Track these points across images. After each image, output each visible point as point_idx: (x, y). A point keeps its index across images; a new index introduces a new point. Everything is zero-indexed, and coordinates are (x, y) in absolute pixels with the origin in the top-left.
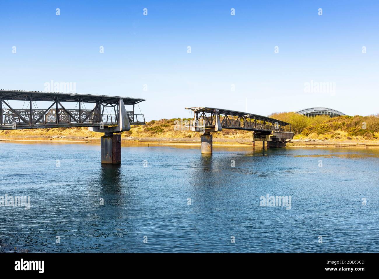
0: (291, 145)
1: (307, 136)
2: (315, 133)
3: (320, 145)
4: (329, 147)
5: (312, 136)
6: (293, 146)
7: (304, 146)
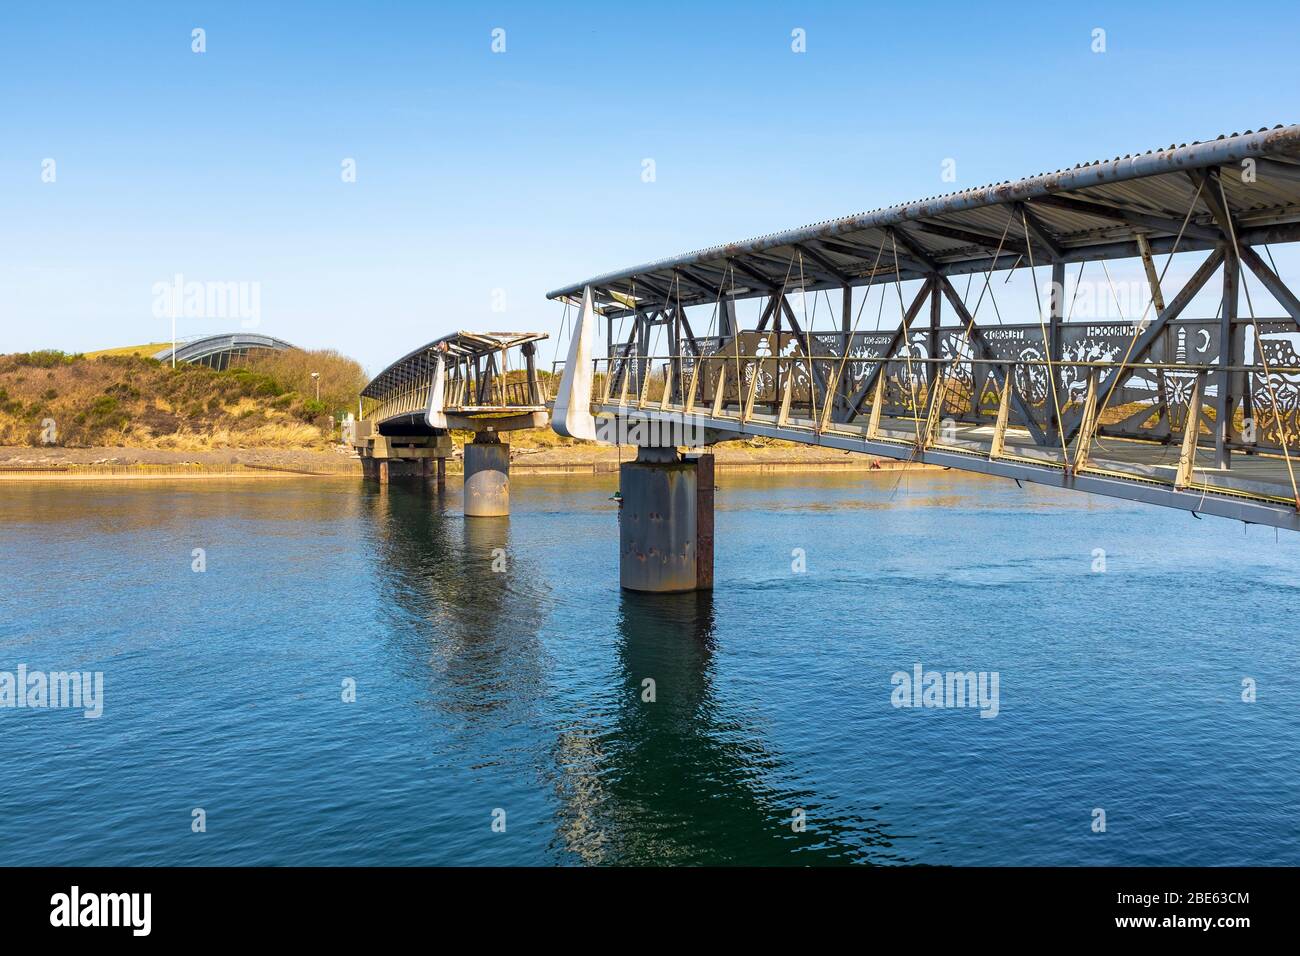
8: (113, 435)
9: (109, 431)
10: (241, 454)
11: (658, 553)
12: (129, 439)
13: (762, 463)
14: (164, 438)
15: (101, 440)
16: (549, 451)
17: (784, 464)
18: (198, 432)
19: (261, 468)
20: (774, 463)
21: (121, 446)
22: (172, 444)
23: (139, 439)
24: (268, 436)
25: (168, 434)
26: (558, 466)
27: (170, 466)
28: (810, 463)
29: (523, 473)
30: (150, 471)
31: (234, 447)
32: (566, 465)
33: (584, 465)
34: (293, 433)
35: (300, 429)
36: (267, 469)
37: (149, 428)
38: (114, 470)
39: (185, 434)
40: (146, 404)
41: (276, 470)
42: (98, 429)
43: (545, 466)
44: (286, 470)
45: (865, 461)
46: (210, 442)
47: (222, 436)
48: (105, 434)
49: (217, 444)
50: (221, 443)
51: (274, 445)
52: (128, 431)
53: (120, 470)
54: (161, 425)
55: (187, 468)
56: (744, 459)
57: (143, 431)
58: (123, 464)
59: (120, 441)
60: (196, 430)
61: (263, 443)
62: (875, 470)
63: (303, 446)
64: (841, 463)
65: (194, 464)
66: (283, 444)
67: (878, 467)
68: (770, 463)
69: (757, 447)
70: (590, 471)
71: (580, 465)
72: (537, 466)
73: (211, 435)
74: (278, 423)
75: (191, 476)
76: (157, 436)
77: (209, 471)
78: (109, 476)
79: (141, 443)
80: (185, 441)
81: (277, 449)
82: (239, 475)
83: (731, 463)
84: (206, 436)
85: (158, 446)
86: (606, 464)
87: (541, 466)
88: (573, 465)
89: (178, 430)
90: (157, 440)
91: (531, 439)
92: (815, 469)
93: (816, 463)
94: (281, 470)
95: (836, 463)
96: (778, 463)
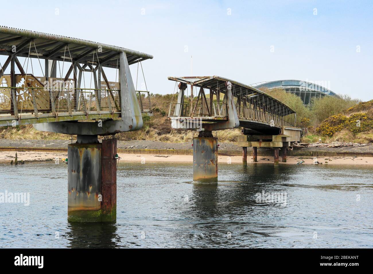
1: (331, 136)
2: (347, 132)
5: (342, 137)
22: (167, 139)
23: (152, 136)
37: (157, 131)
52: (148, 132)
54: (163, 129)
57: (154, 132)
76: (160, 135)
79: (153, 138)
85: (160, 140)
89: (171, 132)
90: (160, 137)
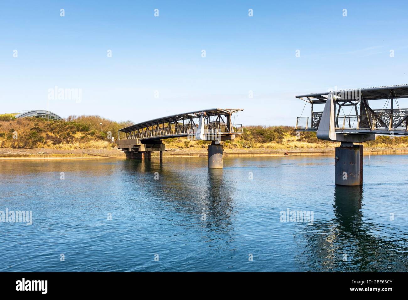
0: (154, 156)
3: (185, 154)
4: (194, 156)
6: (157, 157)
7: (168, 156)
8: (40, 144)
9: (39, 143)
10: (85, 151)
11: (352, 174)
12: (46, 145)
13: (251, 153)
14: (57, 145)
15: (36, 146)
16: (182, 149)
17: (258, 153)
18: (68, 143)
19: (93, 155)
20: (255, 153)
21: (43, 148)
23: (49, 146)
24: (92, 144)
25: (58, 144)
26: (188, 154)
27: (63, 154)
28: (266, 153)
29: (177, 157)
30: (57, 156)
31: (81, 148)
32: (190, 154)
33: (196, 154)
34: (100, 143)
35: (102, 142)
36: (95, 155)
37: (52, 142)
38: (44, 156)
39: (64, 144)
40: (46, 134)
41: (98, 156)
42: (35, 143)
43: (184, 154)
44: (102, 156)
45: (283, 152)
46: (73, 146)
47: (77, 144)
48: (38, 144)
49: (76, 147)
50: (77, 147)
51: (94, 148)
52: (45, 143)
53: (47, 156)
54: (56, 141)
55: (69, 155)
56: (245, 152)
57: (50, 143)
58: (46, 154)
59: (43, 147)
60: (68, 142)
61: (91, 147)
62: (286, 155)
63: (104, 148)
64: (275, 153)
65: (70, 154)
66: (97, 147)
67: (287, 154)
68: (254, 153)
69: (248, 148)
70: (198, 156)
71: (195, 154)
72: (181, 154)
73: (73, 144)
74: (95, 140)
75: (71, 158)
76: (55, 145)
77: (76, 156)
78: (43, 158)
79: (50, 146)
80: (64, 146)
81: (95, 149)
82: (86, 158)
83: (242, 153)
84: (71, 144)
85: (56, 148)
86: (203, 154)
87: (182, 154)
88: (192, 154)
89: (62, 143)
91: (176, 146)
92: (268, 155)
93: (268, 153)
94: (99, 156)
95: (274, 153)
96: (256, 153)
